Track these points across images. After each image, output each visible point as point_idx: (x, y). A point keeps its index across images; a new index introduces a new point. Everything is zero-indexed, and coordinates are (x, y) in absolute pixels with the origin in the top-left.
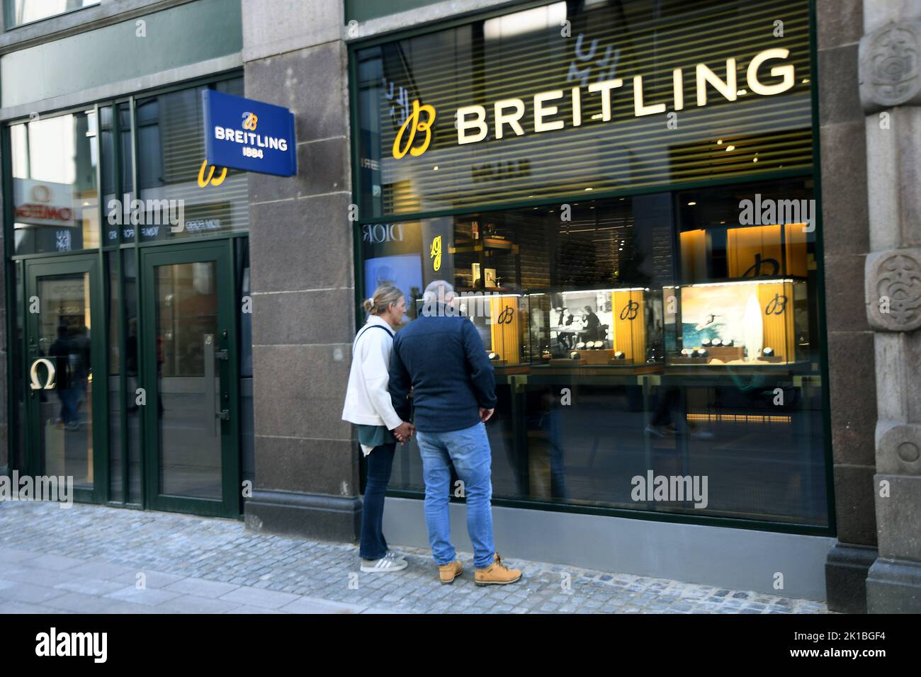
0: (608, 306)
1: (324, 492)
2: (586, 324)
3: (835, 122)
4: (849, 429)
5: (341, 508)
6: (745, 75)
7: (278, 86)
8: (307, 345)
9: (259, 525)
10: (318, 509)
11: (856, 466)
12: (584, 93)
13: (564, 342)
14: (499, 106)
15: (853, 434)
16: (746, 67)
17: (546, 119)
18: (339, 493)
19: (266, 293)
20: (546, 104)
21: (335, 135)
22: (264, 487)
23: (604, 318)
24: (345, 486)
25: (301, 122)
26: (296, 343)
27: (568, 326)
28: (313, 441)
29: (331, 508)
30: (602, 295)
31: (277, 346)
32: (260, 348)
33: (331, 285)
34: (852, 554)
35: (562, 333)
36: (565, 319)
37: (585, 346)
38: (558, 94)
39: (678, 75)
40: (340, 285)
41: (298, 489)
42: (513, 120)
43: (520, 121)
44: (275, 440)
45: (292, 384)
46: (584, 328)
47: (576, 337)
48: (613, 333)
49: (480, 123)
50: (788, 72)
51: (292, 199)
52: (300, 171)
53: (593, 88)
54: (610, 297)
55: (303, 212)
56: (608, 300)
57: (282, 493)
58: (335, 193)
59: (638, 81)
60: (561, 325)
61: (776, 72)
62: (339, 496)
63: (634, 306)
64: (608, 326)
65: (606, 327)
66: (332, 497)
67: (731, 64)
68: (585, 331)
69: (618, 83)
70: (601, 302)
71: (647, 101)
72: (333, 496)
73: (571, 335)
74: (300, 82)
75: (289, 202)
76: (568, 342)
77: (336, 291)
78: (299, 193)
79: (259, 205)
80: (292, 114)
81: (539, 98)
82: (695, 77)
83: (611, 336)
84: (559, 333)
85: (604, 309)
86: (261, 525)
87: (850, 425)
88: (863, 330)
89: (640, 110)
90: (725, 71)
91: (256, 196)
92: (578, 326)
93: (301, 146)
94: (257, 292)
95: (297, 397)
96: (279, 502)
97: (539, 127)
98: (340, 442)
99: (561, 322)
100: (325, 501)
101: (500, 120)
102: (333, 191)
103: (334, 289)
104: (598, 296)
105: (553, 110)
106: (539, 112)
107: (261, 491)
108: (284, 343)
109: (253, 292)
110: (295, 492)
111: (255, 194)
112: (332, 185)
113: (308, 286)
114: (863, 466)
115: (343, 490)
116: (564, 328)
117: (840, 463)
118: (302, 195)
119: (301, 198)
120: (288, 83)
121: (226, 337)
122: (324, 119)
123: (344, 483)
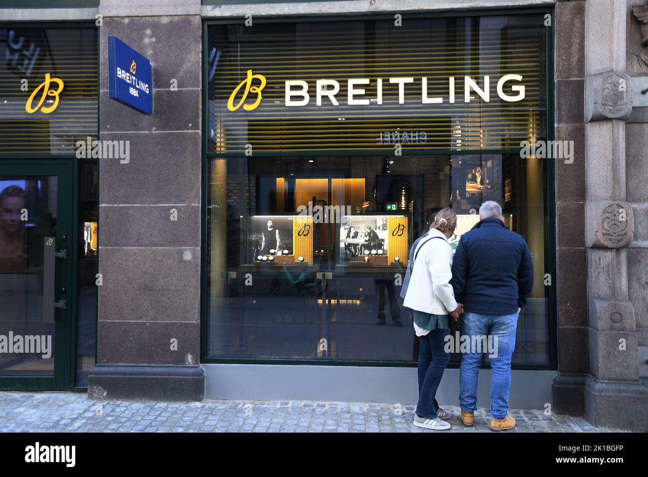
0: (384, 227)
1: (169, 363)
2: (367, 238)
3: (566, 123)
4: (569, 306)
5: (188, 375)
6: (496, 87)
7: (136, 41)
8: (156, 248)
9: (103, 393)
10: (166, 377)
11: (573, 327)
12: (386, 84)
13: (350, 250)
14: (320, 83)
15: (571, 308)
16: (497, 82)
17: (355, 97)
18: (184, 363)
19: (115, 205)
20: (356, 86)
21: (191, 86)
22: (108, 362)
23: (381, 234)
24: (190, 358)
25: (157, 72)
26: (146, 246)
27: (354, 239)
28: (160, 324)
29: (178, 375)
30: (380, 219)
31: (125, 248)
32: (107, 249)
33: (183, 201)
34: (571, 379)
35: (349, 244)
36: (352, 234)
37: (370, 253)
38: (366, 81)
39: (452, 80)
40: (191, 202)
41: (143, 362)
42: (331, 94)
43: (336, 96)
44: (121, 324)
45: (140, 279)
46: (366, 241)
47: (359, 247)
48: (387, 244)
49: (304, 93)
50: (521, 89)
51: (147, 132)
52: (155, 111)
53: (393, 80)
54: (386, 221)
55: (158, 144)
56: (385, 222)
57: (125, 366)
58: (190, 131)
59: (424, 80)
60: (348, 239)
61: (515, 88)
62: (184, 365)
63: (401, 227)
64: (384, 240)
65: (383, 240)
66: (177, 367)
67: (487, 79)
68: (366, 243)
69: (410, 80)
70: (380, 224)
71: (430, 94)
72: (178, 365)
73: (355, 245)
74: (158, 41)
75: (144, 134)
76: (353, 250)
77: (187, 206)
78: (154, 128)
79: (111, 134)
80: (150, 65)
81: (351, 82)
82: (463, 83)
83: (386, 246)
84: (347, 244)
85: (381, 228)
86: (105, 394)
87: (569, 303)
88: (579, 247)
89: (426, 100)
90: (483, 83)
91: (109, 127)
92: (361, 240)
93: (157, 92)
94: (106, 204)
95: (144, 289)
96: (125, 374)
97: (351, 102)
98: (186, 324)
99: (348, 236)
100: (172, 370)
101: (320, 93)
102: (188, 130)
103: (186, 205)
104: (378, 220)
105: (362, 92)
106: (351, 92)
107: (104, 366)
108: (133, 246)
109: (103, 203)
110: (139, 365)
111: (108, 124)
112: (188, 124)
113: (160, 202)
114: (576, 327)
115: (188, 361)
116: (350, 241)
117: (563, 326)
118: (157, 130)
119: (154, 131)
120: (146, 41)
121: (65, 240)
122: (181, 73)
123: (189, 355)
